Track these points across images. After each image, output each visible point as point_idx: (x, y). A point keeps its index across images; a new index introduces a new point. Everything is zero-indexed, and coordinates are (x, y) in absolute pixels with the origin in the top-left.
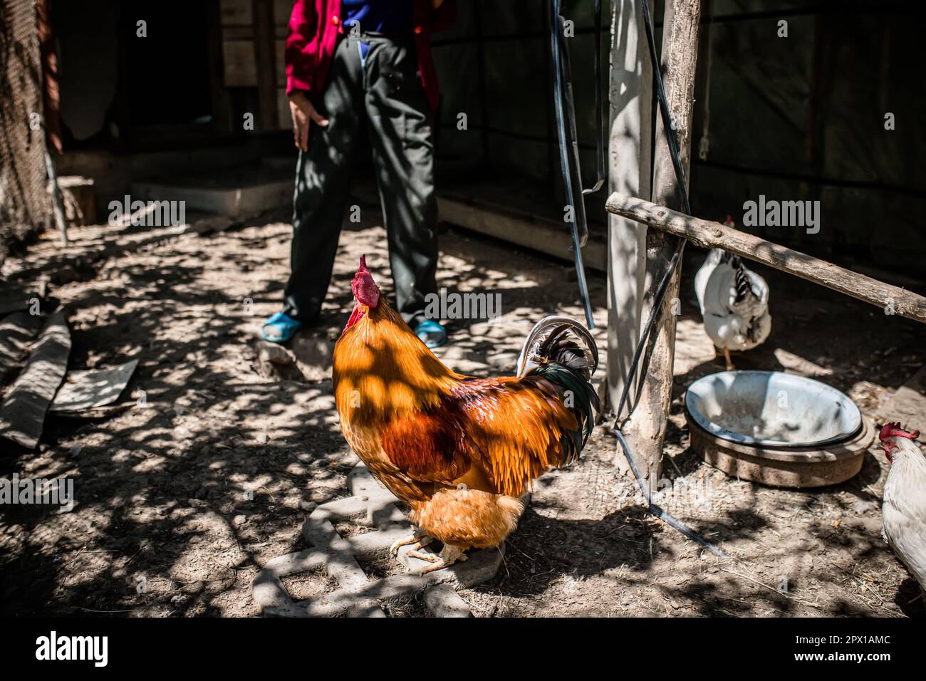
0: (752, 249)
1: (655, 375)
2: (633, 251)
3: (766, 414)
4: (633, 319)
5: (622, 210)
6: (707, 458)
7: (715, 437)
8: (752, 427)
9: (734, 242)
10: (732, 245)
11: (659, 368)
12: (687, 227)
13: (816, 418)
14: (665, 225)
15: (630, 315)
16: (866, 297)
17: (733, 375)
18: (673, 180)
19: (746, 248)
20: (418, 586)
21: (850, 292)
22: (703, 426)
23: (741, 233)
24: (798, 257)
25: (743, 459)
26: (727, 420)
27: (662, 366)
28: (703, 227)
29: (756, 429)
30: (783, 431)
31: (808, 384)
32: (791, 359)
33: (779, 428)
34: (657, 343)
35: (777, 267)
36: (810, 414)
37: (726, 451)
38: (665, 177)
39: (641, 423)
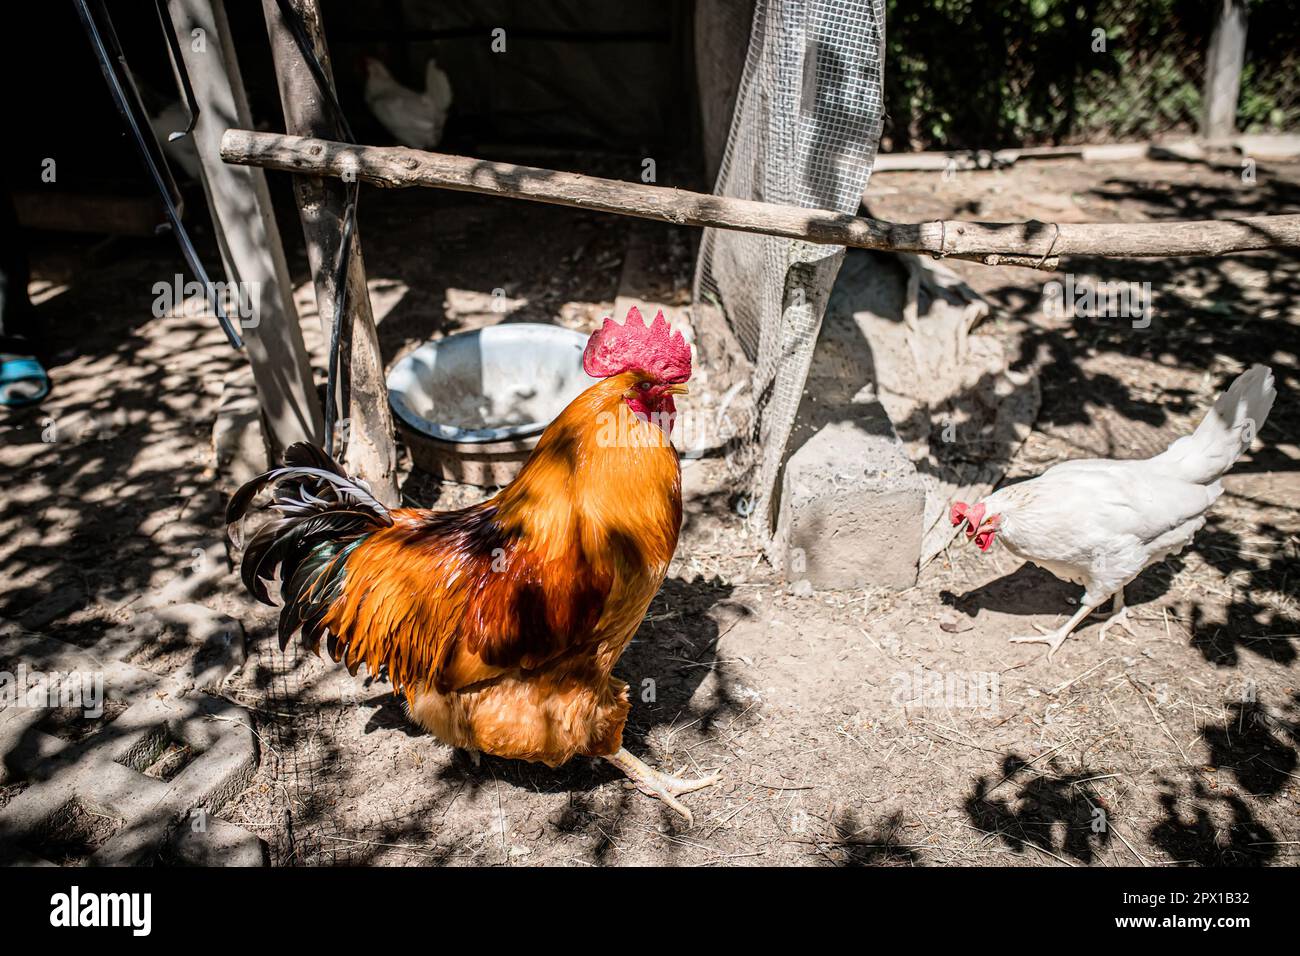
0: (466, 176)
1: (364, 389)
2: (253, 210)
3: (488, 387)
4: (279, 311)
5: (250, 156)
6: (447, 474)
7: (454, 443)
8: (477, 409)
9: (438, 171)
10: (437, 176)
11: (367, 376)
12: (362, 162)
13: (553, 373)
14: (327, 167)
15: (274, 307)
16: (633, 211)
17: (432, 347)
18: (316, 95)
19: (458, 177)
20: (155, 840)
21: (613, 208)
22: (431, 433)
23: (444, 156)
24: (534, 176)
25: (498, 461)
26: (444, 411)
27: (370, 372)
28: (385, 158)
29: (483, 411)
30: (517, 403)
31: (531, 331)
32: (471, 299)
33: (512, 401)
34: (354, 342)
35: (507, 195)
36: (544, 371)
37: (472, 457)
38: (299, 91)
39: (363, 462)
